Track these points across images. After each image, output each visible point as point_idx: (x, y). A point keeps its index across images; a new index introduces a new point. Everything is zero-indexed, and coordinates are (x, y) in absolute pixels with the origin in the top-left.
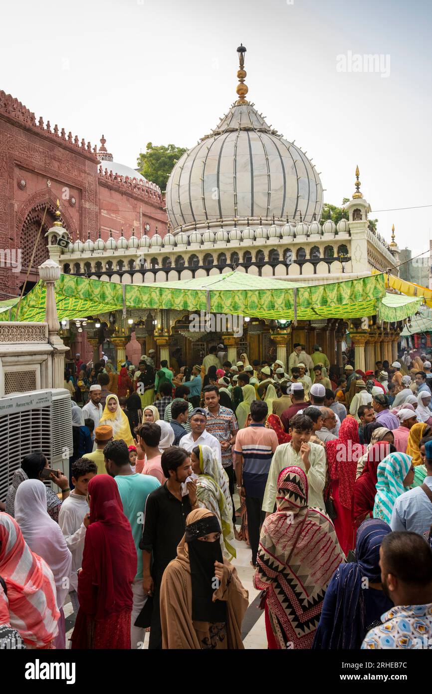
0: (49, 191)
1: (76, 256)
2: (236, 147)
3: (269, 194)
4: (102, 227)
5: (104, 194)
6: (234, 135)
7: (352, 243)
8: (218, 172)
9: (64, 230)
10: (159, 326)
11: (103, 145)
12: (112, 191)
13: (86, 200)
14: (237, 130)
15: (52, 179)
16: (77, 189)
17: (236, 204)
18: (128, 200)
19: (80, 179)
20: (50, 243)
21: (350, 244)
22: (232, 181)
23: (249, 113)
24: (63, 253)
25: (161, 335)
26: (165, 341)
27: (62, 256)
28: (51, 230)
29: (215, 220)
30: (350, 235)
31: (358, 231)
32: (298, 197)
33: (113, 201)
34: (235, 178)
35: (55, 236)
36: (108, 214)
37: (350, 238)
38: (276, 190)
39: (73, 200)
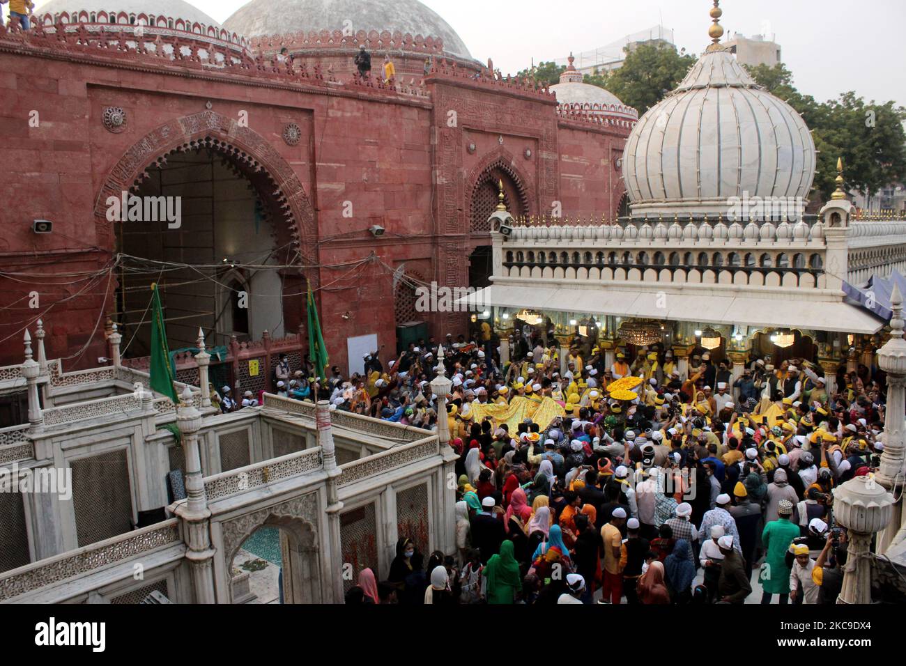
0: (501, 149)
1: (520, 244)
2: (701, 112)
3: (740, 170)
4: (562, 175)
5: (565, 137)
6: (702, 94)
7: (828, 254)
8: (679, 145)
9: (508, 215)
10: (604, 329)
11: (571, 64)
12: (575, 132)
13: (542, 150)
14: (705, 87)
15: (504, 135)
16: (533, 139)
17: (699, 182)
18: (594, 137)
19: (536, 127)
20: (493, 229)
21: (825, 255)
22: (695, 155)
23: (723, 63)
24: (506, 239)
25: (606, 338)
26: (609, 345)
27: (505, 243)
28: (494, 215)
29: (675, 199)
30: (826, 243)
31: (836, 240)
32: (777, 171)
33: (577, 142)
34: (699, 152)
35: (498, 221)
36: (570, 158)
37: (824, 247)
38: (748, 165)
39: (529, 153)
